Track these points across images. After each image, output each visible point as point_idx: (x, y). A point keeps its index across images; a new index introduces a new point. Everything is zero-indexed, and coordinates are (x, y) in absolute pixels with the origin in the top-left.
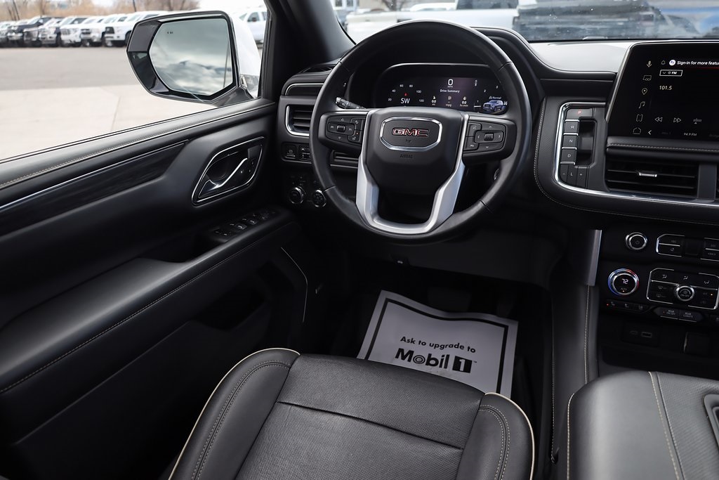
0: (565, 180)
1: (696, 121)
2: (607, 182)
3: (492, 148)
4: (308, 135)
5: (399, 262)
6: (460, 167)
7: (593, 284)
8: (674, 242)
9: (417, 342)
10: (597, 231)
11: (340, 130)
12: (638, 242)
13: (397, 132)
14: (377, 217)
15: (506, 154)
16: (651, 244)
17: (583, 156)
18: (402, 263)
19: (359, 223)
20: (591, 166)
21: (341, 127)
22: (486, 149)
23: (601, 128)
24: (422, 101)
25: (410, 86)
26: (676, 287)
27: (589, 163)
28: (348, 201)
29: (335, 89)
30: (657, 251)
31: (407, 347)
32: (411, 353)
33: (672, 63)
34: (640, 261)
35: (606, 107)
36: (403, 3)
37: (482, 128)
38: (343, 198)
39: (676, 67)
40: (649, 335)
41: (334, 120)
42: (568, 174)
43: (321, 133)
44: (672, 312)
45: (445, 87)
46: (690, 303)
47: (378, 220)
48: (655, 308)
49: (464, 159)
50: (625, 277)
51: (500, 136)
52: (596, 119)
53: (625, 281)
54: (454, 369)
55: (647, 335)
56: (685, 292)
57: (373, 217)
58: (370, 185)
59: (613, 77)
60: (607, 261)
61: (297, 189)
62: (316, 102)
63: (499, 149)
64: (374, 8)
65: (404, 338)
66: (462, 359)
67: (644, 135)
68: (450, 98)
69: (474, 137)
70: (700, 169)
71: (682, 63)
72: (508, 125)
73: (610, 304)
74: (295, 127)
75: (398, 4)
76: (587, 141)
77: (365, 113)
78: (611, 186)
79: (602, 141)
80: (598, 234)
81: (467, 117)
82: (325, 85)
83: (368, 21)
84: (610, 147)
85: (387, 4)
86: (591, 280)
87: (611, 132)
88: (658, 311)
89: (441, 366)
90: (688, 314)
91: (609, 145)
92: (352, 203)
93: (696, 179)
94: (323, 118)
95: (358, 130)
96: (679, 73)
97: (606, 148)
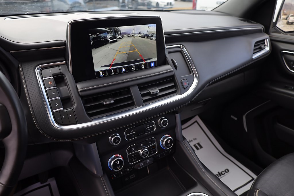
12: (117, 141)
35: (67, 64)
40: (134, 176)
44: (142, 164)
52: (64, 73)
55: (132, 177)
56: (145, 153)
70: (132, 90)
84: (81, 91)
88: (135, 167)
91: (80, 90)
93: (131, 96)
97: (78, 93)
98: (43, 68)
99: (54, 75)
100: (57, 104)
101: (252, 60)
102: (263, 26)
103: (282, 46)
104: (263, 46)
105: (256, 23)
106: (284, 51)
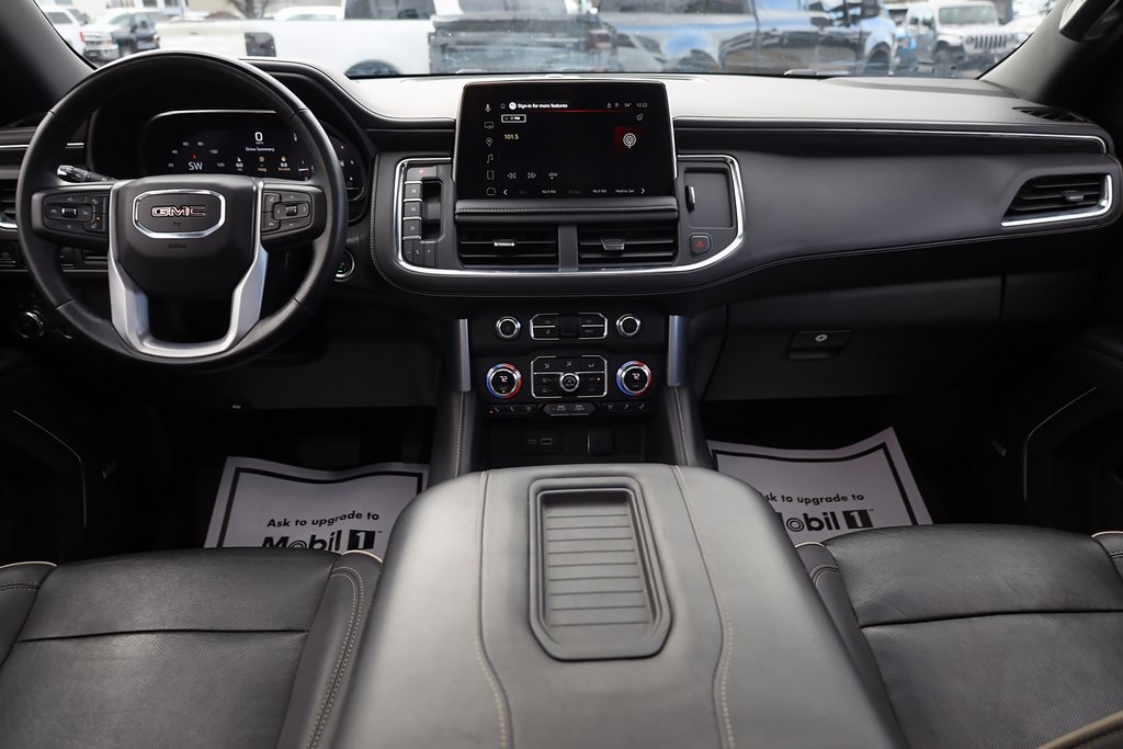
0: (410, 259)
1: (552, 175)
2: (461, 258)
3: (297, 226)
4: (15, 226)
5: (234, 407)
6: (261, 255)
7: (469, 389)
8: (548, 322)
10: (461, 321)
11: (66, 215)
13: (158, 212)
14: (150, 338)
15: (317, 231)
16: (525, 328)
17: (430, 228)
18: (239, 407)
19: (122, 351)
20: (440, 240)
21: (70, 210)
22: (290, 228)
23: (448, 190)
24: (222, 165)
25: (200, 144)
26: (560, 376)
27: (439, 236)
28: (98, 321)
29: (51, 152)
30: (533, 335)
33: (513, 106)
34: (518, 351)
36: (265, 4)
37: (281, 199)
38: (91, 317)
39: (518, 111)
41: (55, 200)
42: (414, 253)
43: (37, 220)
44: (561, 407)
45: (253, 143)
46: (577, 392)
47: (152, 342)
48: (543, 407)
49: (265, 244)
50: (504, 373)
51: (304, 209)
53: (504, 379)
57: (141, 338)
58: (131, 294)
59: (451, 125)
60: (480, 359)
61: (29, 314)
62: (20, 174)
63: (307, 225)
64: (215, 12)
67: (499, 197)
68: (262, 159)
69: (273, 211)
71: (523, 107)
72: (314, 193)
73: (494, 411)
74: (7, 215)
75: (258, 5)
76: (433, 209)
77: (108, 187)
78: (466, 263)
79: (450, 207)
80: (463, 324)
81: (261, 185)
82: (30, 147)
83: (194, 33)
84: (459, 214)
85: (238, 5)
86: (466, 384)
87: (461, 195)
88: (547, 409)
90: (579, 407)
91: (457, 211)
92: (107, 323)
94: (36, 197)
95: (99, 213)
96: (522, 118)
98: (411, 165)
99: (424, 180)
100: (413, 228)
105: (1085, 121)
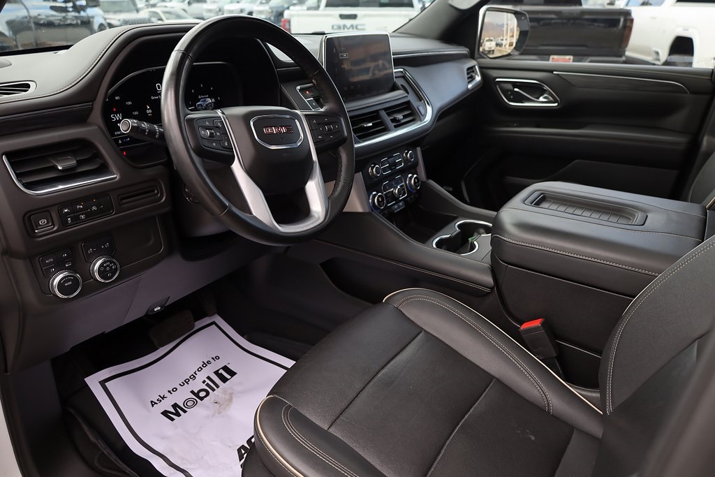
9: (167, 394)
31: (167, 405)
32: (175, 406)
54: (224, 382)
65: (152, 402)
66: (219, 370)
89: (213, 390)
101: (468, 90)
102: (468, 49)
103: (494, 73)
104: (473, 74)
106: (498, 80)
